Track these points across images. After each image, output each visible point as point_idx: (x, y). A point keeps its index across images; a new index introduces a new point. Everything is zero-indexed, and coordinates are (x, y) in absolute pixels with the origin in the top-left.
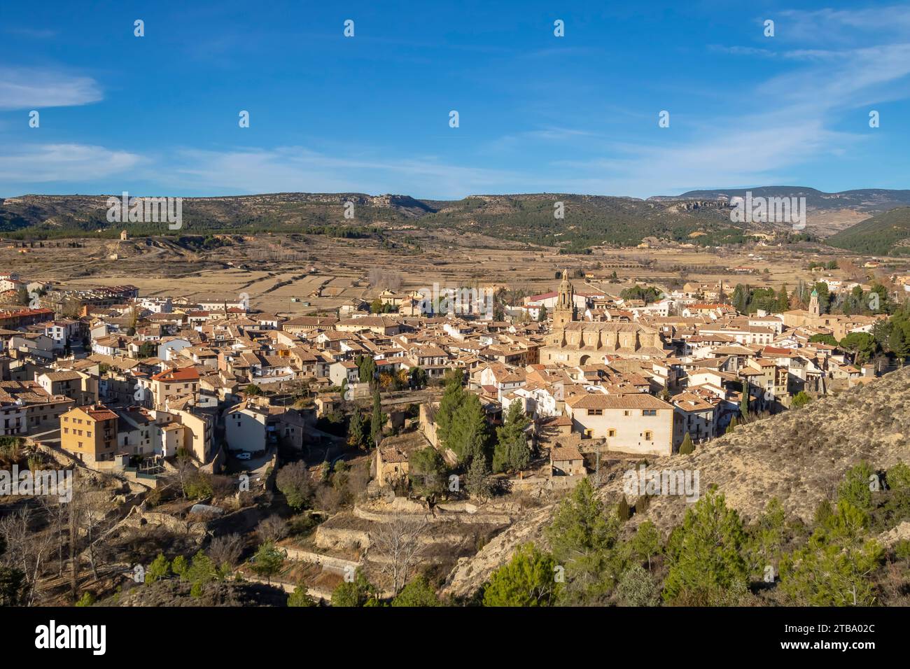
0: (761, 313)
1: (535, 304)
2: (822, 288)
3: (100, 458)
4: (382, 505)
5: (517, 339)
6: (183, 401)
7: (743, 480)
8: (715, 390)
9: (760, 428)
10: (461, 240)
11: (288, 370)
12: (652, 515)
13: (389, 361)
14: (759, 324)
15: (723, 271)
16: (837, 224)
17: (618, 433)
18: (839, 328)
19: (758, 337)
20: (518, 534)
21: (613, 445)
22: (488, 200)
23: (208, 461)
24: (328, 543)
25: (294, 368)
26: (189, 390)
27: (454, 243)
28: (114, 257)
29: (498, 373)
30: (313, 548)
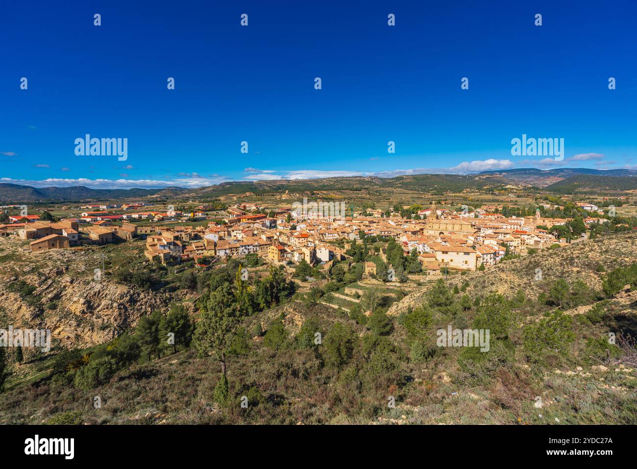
0: (514, 217)
1: (422, 213)
2: (541, 208)
3: (279, 261)
4: (366, 281)
5: (415, 226)
6: (303, 244)
7: (506, 282)
8: (494, 246)
9: (513, 262)
10: (395, 191)
11: (336, 235)
12: (467, 293)
13: (370, 232)
14: (513, 221)
15: (497, 201)
16: (548, 182)
17: (454, 261)
18: (549, 223)
19: (513, 226)
20: (415, 295)
21: (452, 265)
22: (404, 177)
23: (311, 263)
24: (349, 293)
25: (338, 234)
26: (305, 241)
27: (392, 192)
28: (284, 199)
29: (408, 237)
30: (343, 294)
